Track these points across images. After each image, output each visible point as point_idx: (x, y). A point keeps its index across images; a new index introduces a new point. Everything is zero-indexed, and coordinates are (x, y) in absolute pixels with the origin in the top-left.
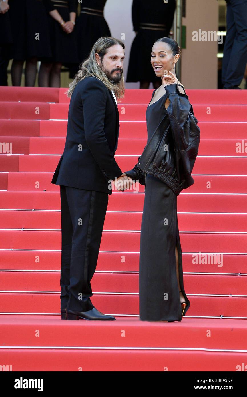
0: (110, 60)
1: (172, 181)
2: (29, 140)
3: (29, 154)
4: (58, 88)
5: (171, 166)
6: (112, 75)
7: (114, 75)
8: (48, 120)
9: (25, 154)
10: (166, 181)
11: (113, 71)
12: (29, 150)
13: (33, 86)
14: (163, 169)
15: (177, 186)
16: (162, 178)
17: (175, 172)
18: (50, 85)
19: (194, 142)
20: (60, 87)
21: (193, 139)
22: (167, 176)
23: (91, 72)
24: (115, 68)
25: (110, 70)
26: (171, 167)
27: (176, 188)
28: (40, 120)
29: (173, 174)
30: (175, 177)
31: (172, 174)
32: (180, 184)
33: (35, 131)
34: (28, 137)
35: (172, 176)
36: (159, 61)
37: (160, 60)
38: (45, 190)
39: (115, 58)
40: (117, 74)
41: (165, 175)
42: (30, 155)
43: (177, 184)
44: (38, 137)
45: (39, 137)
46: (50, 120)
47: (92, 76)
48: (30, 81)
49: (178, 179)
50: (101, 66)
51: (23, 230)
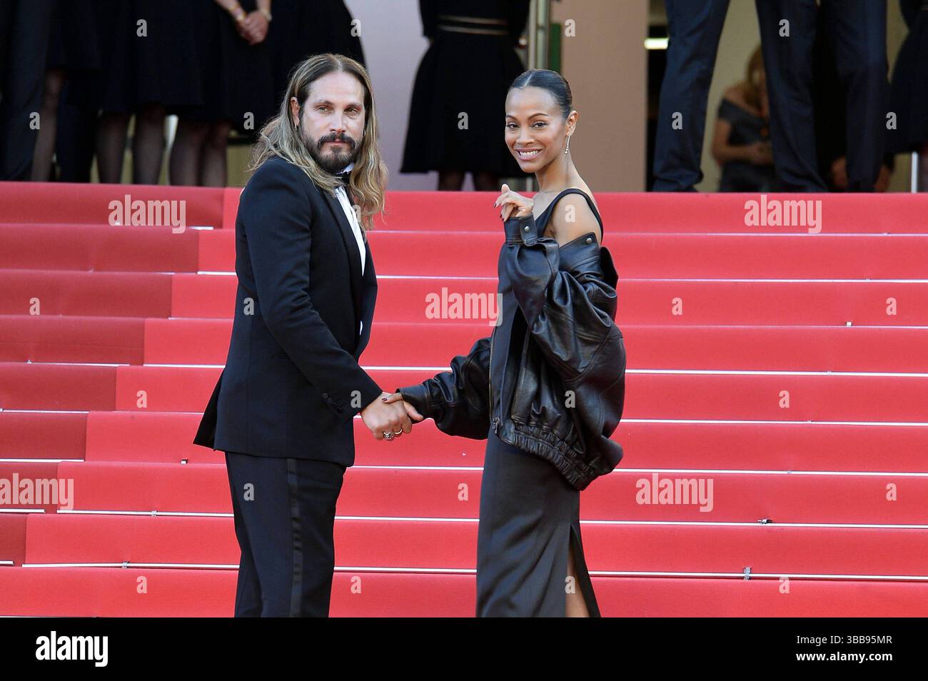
0: (316, 112)
1: (567, 455)
2: (141, 327)
3: (142, 364)
4: (220, 189)
5: (559, 415)
6: (321, 152)
7: (327, 153)
8: (195, 274)
9: (131, 364)
10: (553, 457)
11: (323, 141)
12: (143, 353)
13: (156, 181)
14: (539, 426)
15: (578, 468)
16: (542, 450)
17: (573, 434)
18: (200, 182)
19: (598, 356)
20: (225, 184)
21: (594, 349)
22: (553, 444)
23: (276, 146)
24: (326, 133)
25: (316, 140)
26: (560, 417)
27: (575, 473)
28: (173, 274)
29: (566, 439)
30: (573, 444)
31: (565, 437)
32: (587, 463)
33: (160, 302)
34: (140, 319)
35: (567, 442)
36: (533, 140)
37: (533, 137)
38: (187, 461)
39: (327, 107)
40: (336, 150)
41: (548, 441)
42: (145, 365)
43: (577, 462)
44: (167, 318)
45: (170, 318)
46: (199, 273)
47: (276, 155)
48: (148, 171)
49: (583, 451)
50: (297, 130)
51: (128, 567)
